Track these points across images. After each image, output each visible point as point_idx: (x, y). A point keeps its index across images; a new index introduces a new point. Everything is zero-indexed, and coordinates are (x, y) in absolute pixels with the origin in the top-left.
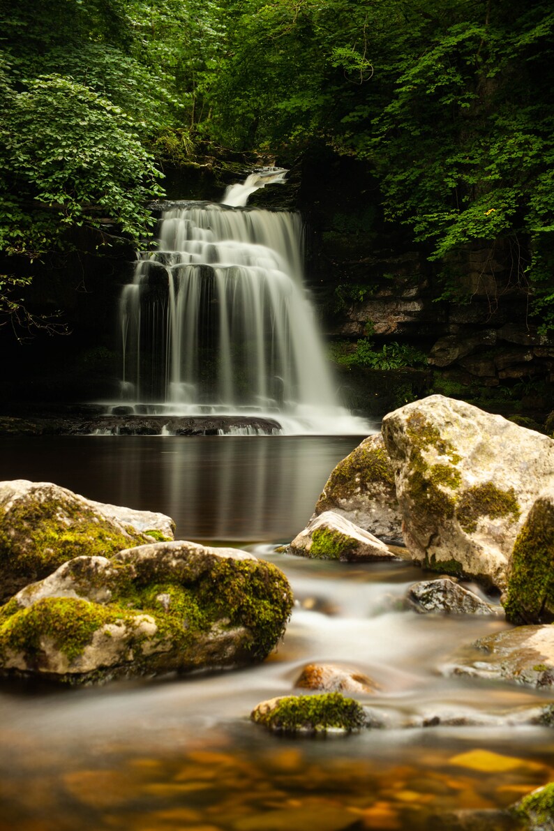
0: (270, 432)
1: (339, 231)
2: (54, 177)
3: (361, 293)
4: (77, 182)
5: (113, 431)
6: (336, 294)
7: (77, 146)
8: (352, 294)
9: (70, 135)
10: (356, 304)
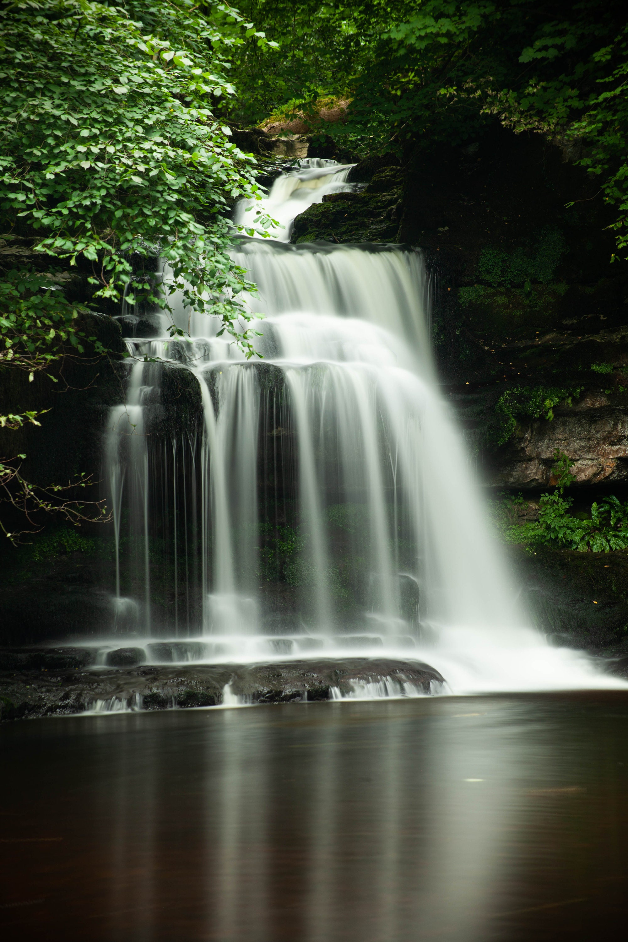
0: (427, 688)
1: (490, 285)
2: (70, 204)
3: (548, 403)
4: (119, 214)
5: (130, 703)
6: (501, 410)
7: (112, 137)
8: (531, 406)
9: (95, 115)
10: (536, 425)
